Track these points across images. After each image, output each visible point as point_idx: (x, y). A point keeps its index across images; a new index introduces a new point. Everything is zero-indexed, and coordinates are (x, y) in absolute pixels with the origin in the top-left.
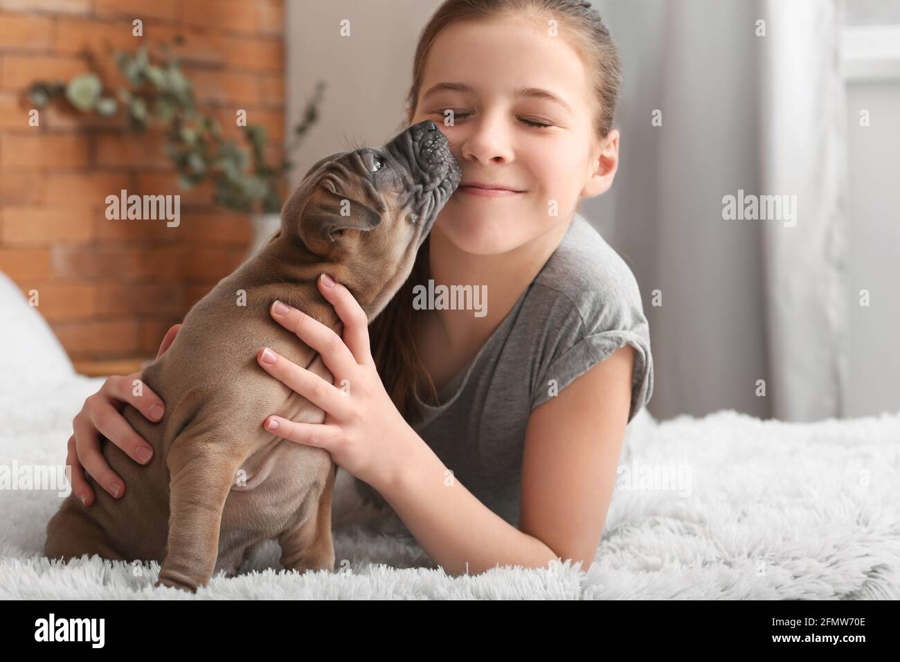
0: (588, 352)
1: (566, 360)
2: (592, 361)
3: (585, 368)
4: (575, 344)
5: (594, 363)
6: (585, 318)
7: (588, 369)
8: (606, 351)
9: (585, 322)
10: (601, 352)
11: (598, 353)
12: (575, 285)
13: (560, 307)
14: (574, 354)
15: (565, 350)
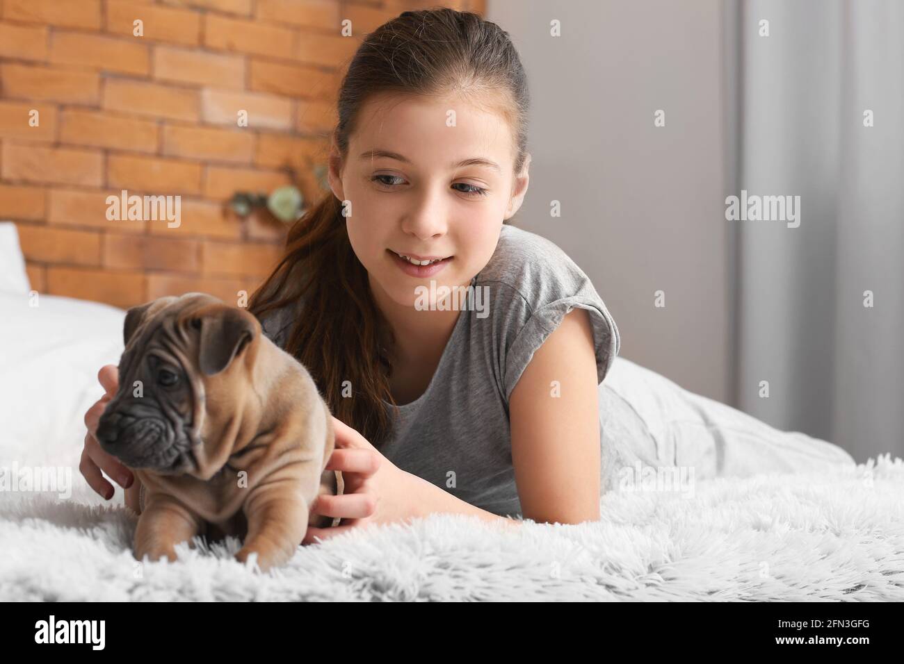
0: (540, 325)
1: (522, 339)
2: (545, 333)
3: (540, 341)
4: (526, 322)
5: (548, 334)
6: (528, 298)
7: (543, 342)
8: (555, 320)
9: (529, 302)
10: (550, 321)
11: (549, 324)
12: (512, 273)
13: (503, 294)
14: (527, 331)
15: (518, 332)
